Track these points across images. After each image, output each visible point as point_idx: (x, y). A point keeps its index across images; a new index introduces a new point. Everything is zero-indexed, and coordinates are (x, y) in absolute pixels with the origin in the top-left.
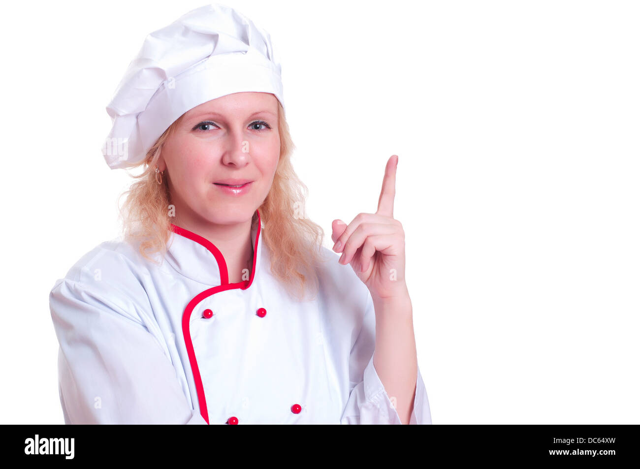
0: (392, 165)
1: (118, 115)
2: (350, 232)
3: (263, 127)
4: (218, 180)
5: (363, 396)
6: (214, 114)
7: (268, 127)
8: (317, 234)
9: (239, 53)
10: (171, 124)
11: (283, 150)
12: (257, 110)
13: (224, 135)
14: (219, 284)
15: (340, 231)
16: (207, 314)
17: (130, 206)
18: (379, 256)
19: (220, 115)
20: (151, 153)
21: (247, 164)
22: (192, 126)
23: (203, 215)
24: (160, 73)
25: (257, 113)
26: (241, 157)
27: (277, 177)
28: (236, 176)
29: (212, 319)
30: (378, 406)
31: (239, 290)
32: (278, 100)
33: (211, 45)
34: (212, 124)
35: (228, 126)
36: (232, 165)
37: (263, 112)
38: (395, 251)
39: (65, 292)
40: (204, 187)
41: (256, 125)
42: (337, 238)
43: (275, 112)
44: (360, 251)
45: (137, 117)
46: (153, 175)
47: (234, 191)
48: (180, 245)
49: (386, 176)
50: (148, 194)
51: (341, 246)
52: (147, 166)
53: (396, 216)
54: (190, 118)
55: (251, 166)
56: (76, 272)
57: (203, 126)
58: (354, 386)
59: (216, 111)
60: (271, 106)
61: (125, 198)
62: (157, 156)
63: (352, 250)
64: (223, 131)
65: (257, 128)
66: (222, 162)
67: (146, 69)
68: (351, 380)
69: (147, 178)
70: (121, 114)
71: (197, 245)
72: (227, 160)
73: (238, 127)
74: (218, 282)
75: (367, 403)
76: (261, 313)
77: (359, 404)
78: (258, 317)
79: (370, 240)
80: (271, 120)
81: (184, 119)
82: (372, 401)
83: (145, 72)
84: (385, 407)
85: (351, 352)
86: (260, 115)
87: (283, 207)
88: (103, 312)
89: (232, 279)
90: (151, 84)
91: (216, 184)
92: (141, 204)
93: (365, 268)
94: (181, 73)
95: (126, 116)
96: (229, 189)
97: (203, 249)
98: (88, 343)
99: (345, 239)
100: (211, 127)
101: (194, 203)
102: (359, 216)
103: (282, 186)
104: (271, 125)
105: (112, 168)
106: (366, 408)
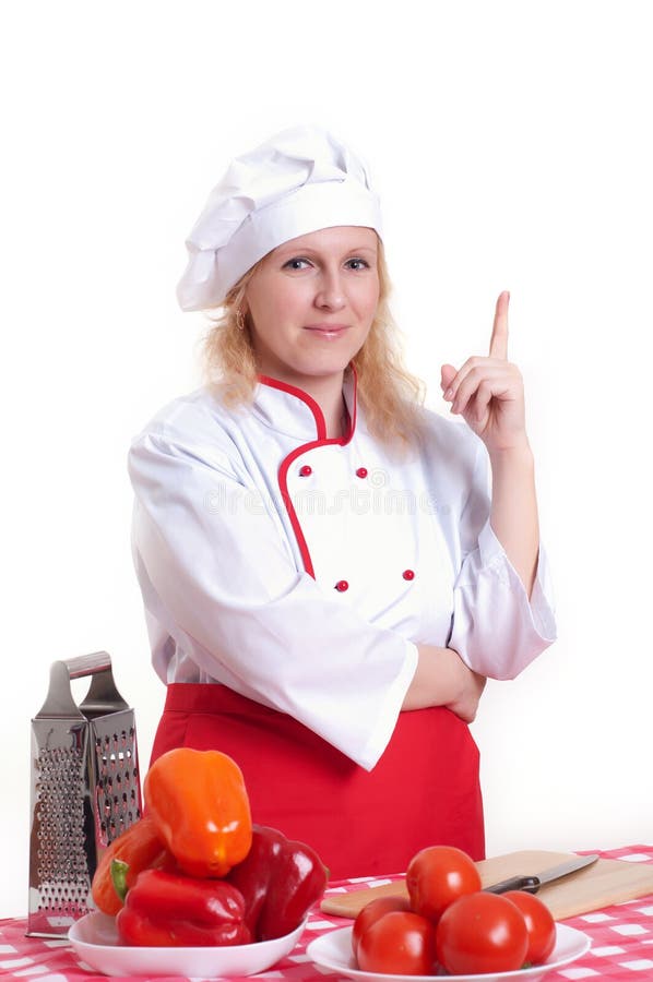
0: (502, 302)
1: (199, 250)
2: (461, 378)
3: (361, 266)
4: (310, 323)
5: (479, 563)
6: (308, 250)
7: (366, 265)
8: (418, 388)
9: (336, 183)
10: (258, 260)
11: (382, 292)
12: (354, 247)
13: (318, 274)
14: (316, 439)
15: (451, 376)
16: (306, 471)
17: (209, 354)
18: (495, 403)
19: (314, 251)
20: (233, 294)
21: (344, 307)
22: (282, 263)
23: (293, 365)
24: (248, 203)
25: (354, 250)
26: (337, 299)
27: (374, 324)
28: (332, 320)
29: (312, 476)
30: (498, 572)
31: (338, 446)
32: (378, 236)
33: (305, 173)
34: (305, 261)
35: (322, 265)
36: (326, 309)
37: (362, 248)
38: (513, 395)
39: (149, 446)
40: (294, 332)
41: (354, 263)
42: (447, 386)
43: (375, 249)
44: (474, 398)
45: (216, 253)
46: (234, 318)
47: (328, 334)
48: (267, 396)
49: (498, 315)
50: (229, 339)
51: (452, 394)
52: (228, 309)
53: (511, 359)
54: (282, 253)
55: (348, 308)
56: (157, 425)
57: (293, 264)
58: (467, 555)
59: (309, 247)
60: (371, 243)
61: (202, 345)
62: (240, 296)
63: (465, 398)
64: (316, 270)
65: (354, 267)
66: (314, 304)
67: (235, 198)
68: (462, 549)
69: (226, 322)
70: (203, 249)
71: (289, 396)
72: (321, 302)
73: (334, 266)
74: (314, 437)
75: (485, 568)
76: (362, 473)
77: (475, 571)
78: (358, 478)
79: (485, 384)
80: (370, 256)
81: (274, 255)
82: (491, 565)
83: (232, 203)
84: (506, 573)
85: (462, 516)
86: (358, 252)
87: (380, 358)
88: (197, 467)
89: (330, 435)
90: (236, 216)
91: (306, 328)
92: (222, 350)
93: (480, 415)
94: (271, 203)
95: (206, 251)
96: (323, 333)
97: (296, 401)
98: (182, 501)
99: (456, 386)
100: (303, 265)
101: (283, 352)
102: (470, 360)
103: (378, 334)
104: (370, 264)
105: (185, 310)
106: (484, 574)
